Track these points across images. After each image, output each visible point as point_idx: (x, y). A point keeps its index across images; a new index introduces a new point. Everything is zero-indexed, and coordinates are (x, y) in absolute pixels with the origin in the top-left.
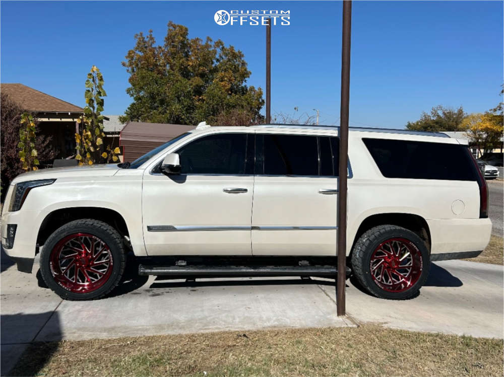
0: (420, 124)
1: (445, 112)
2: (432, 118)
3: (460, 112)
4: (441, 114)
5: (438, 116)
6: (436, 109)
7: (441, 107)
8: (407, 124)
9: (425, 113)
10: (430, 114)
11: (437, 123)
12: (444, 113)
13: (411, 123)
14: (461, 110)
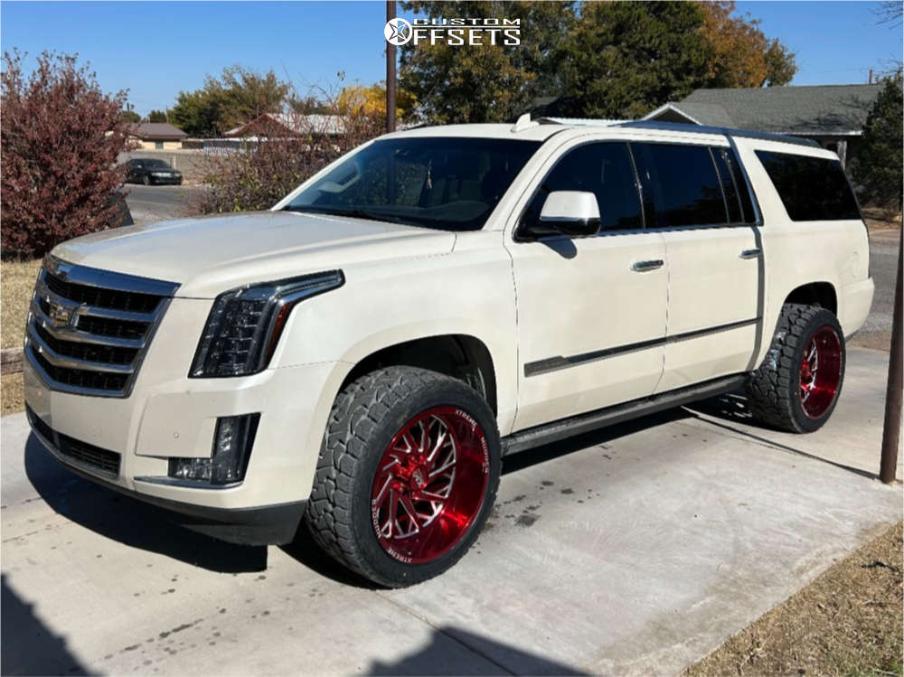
0: (200, 96)
1: (247, 77)
2: (224, 87)
3: (271, 79)
4: (240, 82)
5: (235, 83)
6: (230, 71)
7: (239, 69)
8: (178, 96)
9: (210, 77)
10: (219, 79)
11: (233, 95)
12: (244, 78)
13: (186, 94)
14: (273, 76)
